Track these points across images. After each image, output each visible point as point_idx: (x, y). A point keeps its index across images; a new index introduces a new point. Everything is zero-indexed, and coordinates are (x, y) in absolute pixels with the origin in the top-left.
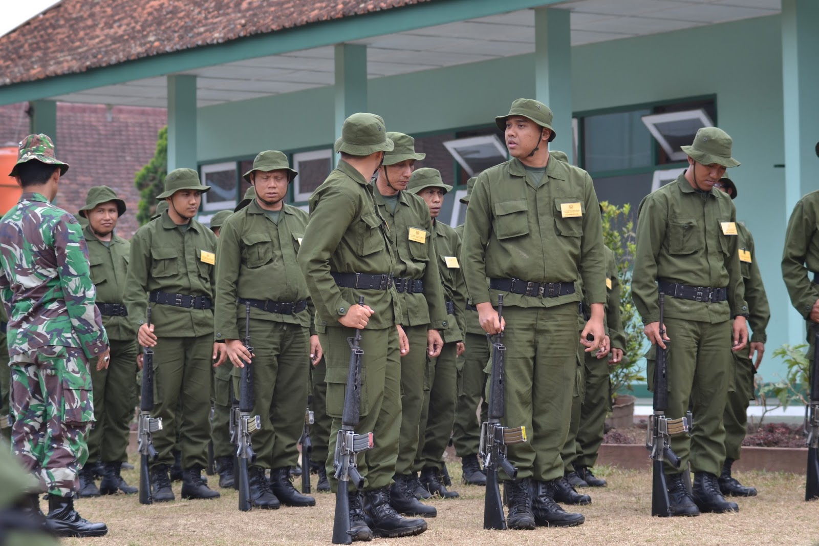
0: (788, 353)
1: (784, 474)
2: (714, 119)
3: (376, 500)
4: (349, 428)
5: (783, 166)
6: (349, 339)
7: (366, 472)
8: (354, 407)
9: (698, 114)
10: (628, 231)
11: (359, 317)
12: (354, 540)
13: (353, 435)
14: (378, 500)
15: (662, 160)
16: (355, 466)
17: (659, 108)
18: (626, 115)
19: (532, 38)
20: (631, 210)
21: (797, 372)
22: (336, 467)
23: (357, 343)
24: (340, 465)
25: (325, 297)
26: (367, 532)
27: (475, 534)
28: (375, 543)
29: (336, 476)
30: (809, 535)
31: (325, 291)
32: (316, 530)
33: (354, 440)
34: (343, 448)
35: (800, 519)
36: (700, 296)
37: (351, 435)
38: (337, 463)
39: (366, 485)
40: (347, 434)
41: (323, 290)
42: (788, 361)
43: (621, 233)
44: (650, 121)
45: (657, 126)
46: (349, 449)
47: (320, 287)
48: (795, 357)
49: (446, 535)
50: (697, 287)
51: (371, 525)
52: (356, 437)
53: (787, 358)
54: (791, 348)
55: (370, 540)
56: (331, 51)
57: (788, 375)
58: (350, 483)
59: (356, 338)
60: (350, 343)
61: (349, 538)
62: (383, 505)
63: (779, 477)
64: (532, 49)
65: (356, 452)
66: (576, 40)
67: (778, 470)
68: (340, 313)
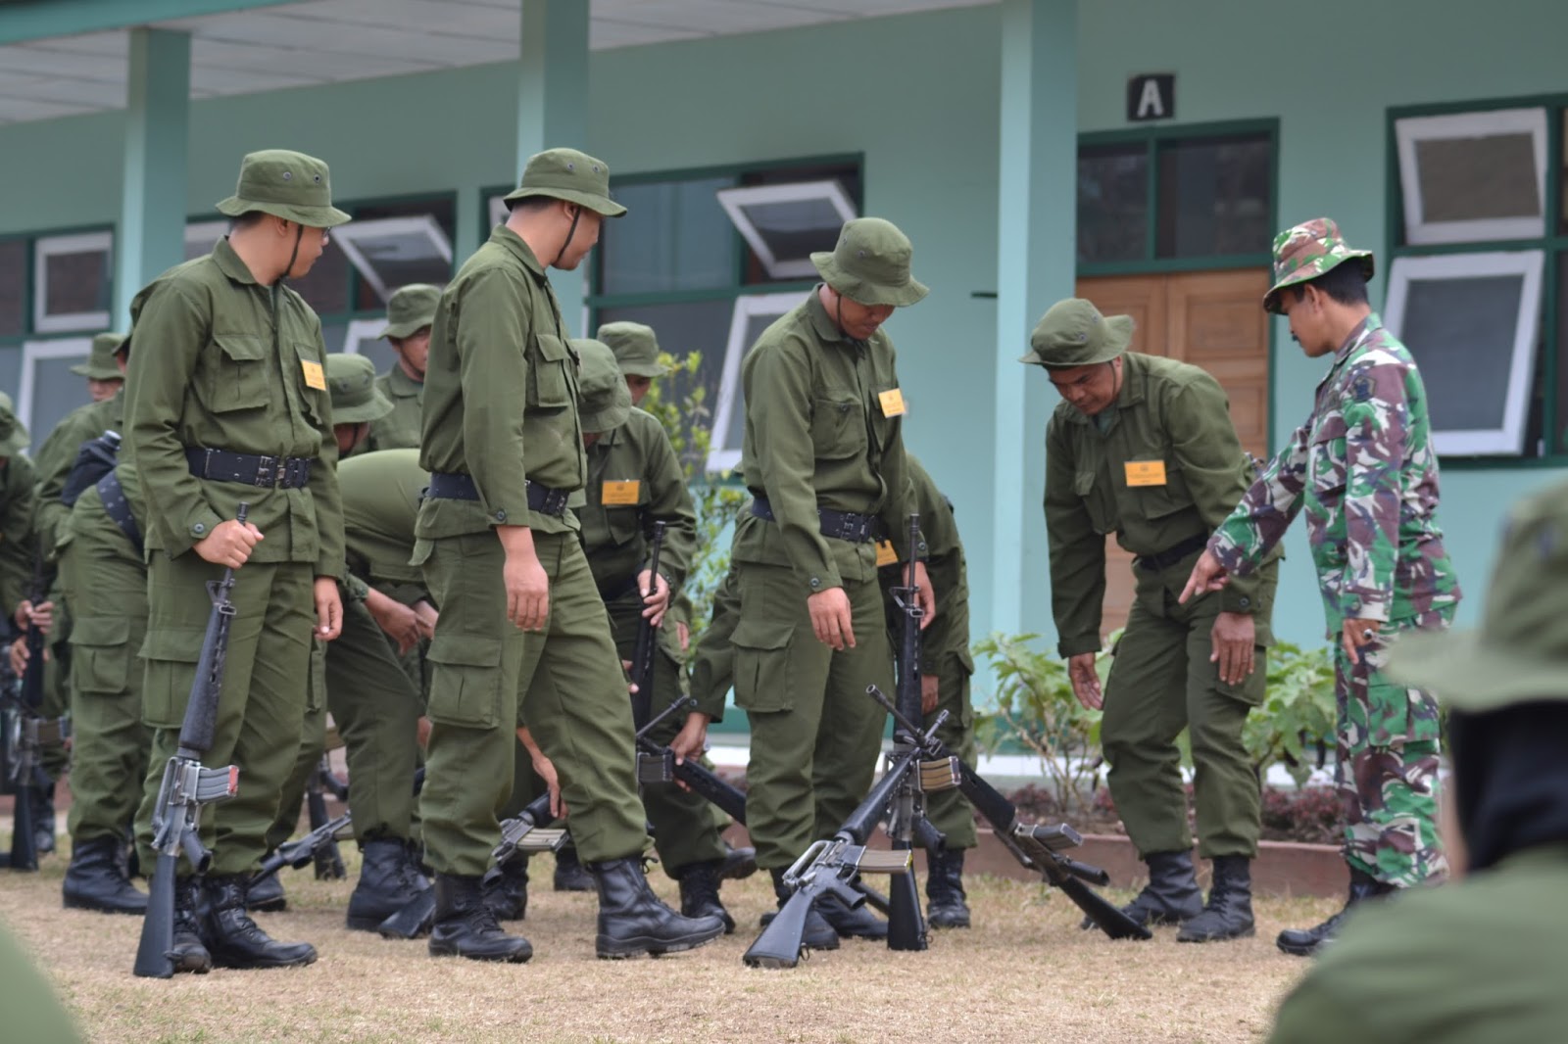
0: (1001, 648)
1: (991, 879)
2: (857, 201)
3: (222, 898)
4: (190, 753)
5: (993, 296)
6: (210, 584)
7: (212, 843)
8: (206, 714)
9: (827, 190)
10: (695, 405)
11: (229, 543)
12: (177, 971)
13: (198, 768)
14: (226, 899)
15: (753, 276)
16: (195, 829)
17: (751, 176)
18: (666, 189)
19: (516, 34)
20: (703, 365)
21: (1015, 687)
22: (157, 827)
23: (224, 592)
24: (164, 825)
25: (163, 501)
26: (200, 956)
27: (410, 967)
28: (218, 978)
29: (155, 844)
30: (1059, 991)
31: (163, 489)
32: (97, 951)
33: (200, 777)
34: (176, 791)
35: (1036, 962)
36: (848, 531)
37: (193, 768)
38: (158, 820)
39: (211, 865)
40: (187, 766)
41: (158, 488)
42: (999, 665)
43: (682, 408)
44: (734, 201)
45: (746, 210)
46: (186, 795)
47: (156, 481)
48: (1014, 656)
49: (354, 968)
50: (845, 513)
51: (207, 944)
52: (204, 773)
53: (997, 658)
54: (1006, 640)
55: (205, 972)
56: (121, 42)
57: (999, 692)
58: (182, 859)
59: (224, 583)
60: (212, 592)
61: (169, 967)
62: (233, 911)
63: (983, 884)
64: (513, 52)
65: (201, 802)
66: (600, 38)
67: (981, 873)
68: (193, 535)
